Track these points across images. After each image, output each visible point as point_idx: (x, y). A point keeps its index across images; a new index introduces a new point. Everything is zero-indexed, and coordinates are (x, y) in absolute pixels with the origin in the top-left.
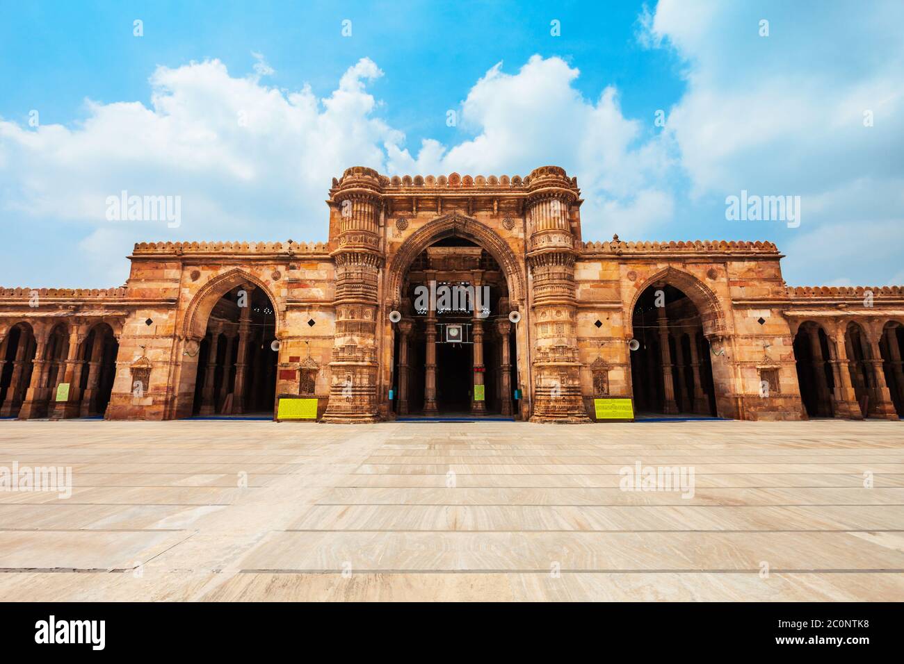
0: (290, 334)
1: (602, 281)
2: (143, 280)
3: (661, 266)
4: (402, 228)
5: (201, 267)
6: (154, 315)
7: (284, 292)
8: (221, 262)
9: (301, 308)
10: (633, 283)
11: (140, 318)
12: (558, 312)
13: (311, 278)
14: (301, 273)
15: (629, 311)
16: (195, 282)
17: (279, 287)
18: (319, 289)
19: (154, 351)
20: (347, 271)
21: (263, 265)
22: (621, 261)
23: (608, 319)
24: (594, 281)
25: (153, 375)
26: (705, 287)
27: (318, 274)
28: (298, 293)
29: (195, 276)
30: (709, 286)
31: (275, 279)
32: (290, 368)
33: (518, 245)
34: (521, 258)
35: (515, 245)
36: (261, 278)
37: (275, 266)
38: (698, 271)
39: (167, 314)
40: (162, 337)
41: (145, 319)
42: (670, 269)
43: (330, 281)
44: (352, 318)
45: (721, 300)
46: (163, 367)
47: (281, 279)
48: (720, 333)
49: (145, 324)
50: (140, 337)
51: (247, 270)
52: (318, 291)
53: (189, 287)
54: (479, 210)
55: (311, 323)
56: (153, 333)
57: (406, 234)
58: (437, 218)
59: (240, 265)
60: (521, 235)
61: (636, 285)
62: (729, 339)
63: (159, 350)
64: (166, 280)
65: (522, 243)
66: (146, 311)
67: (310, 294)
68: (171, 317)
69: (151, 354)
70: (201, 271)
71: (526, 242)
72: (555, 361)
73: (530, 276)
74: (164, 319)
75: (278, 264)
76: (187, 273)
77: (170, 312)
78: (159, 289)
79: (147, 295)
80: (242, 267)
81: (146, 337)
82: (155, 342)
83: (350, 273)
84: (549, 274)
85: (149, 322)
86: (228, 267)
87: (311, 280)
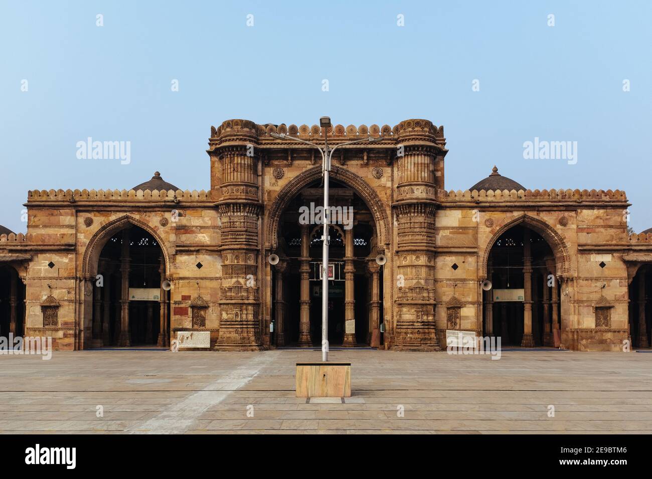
0: (181, 276)
1: (461, 228)
2: (41, 226)
3: (517, 214)
4: (279, 176)
5: (93, 214)
6: (56, 258)
7: (172, 237)
8: (112, 209)
9: (189, 252)
10: (490, 229)
11: (43, 262)
12: (417, 257)
13: (198, 224)
14: (187, 220)
15: (483, 255)
16: (89, 228)
17: (167, 232)
18: (204, 235)
19: (60, 291)
20: (231, 221)
21: (151, 211)
22: (479, 209)
23: (464, 262)
24: (453, 228)
25: (61, 312)
26: (556, 233)
27: (203, 220)
28: (185, 239)
29: (89, 223)
30: (559, 232)
31: (164, 225)
32: (183, 306)
33: (386, 194)
34: (388, 205)
35: (383, 193)
36: (150, 224)
37: (162, 213)
38: (549, 219)
39: (67, 257)
40: (65, 278)
41: (47, 263)
42: (524, 216)
43: (214, 227)
44: (237, 262)
45: (568, 245)
46: (69, 305)
47: (169, 225)
48: (565, 275)
49: (48, 267)
50: (45, 278)
51: (136, 216)
52: (204, 237)
53: (84, 233)
54: (350, 159)
55: (199, 266)
56: (56, 275)
57: (282, 183)
58: (311, 167)
59: (129, 211)
60: (389, 184)
61: (492, 232)
62: (572, 280)
63: (64, 290)
64: (63, 226)
65: (389, 192)
66: (48, 255)
67: (197, 240)
68: (71, 260)
69: (56, 294)
70: (93, 218)
71: (393, 190)
72: (412, 300)
73: (396, 223)
74: (65, 262)
75: (164, 211)
76: (81, 221)
77: (70, 256)
78: (57, 234)
79: (46, 240)
80: (132, 213)
81: (50, 278)
82: (59, 283)
83: (233, 222)
84: (411, 223)
85: (51, 265)
86: (118, 213)
87: (197, 227)
